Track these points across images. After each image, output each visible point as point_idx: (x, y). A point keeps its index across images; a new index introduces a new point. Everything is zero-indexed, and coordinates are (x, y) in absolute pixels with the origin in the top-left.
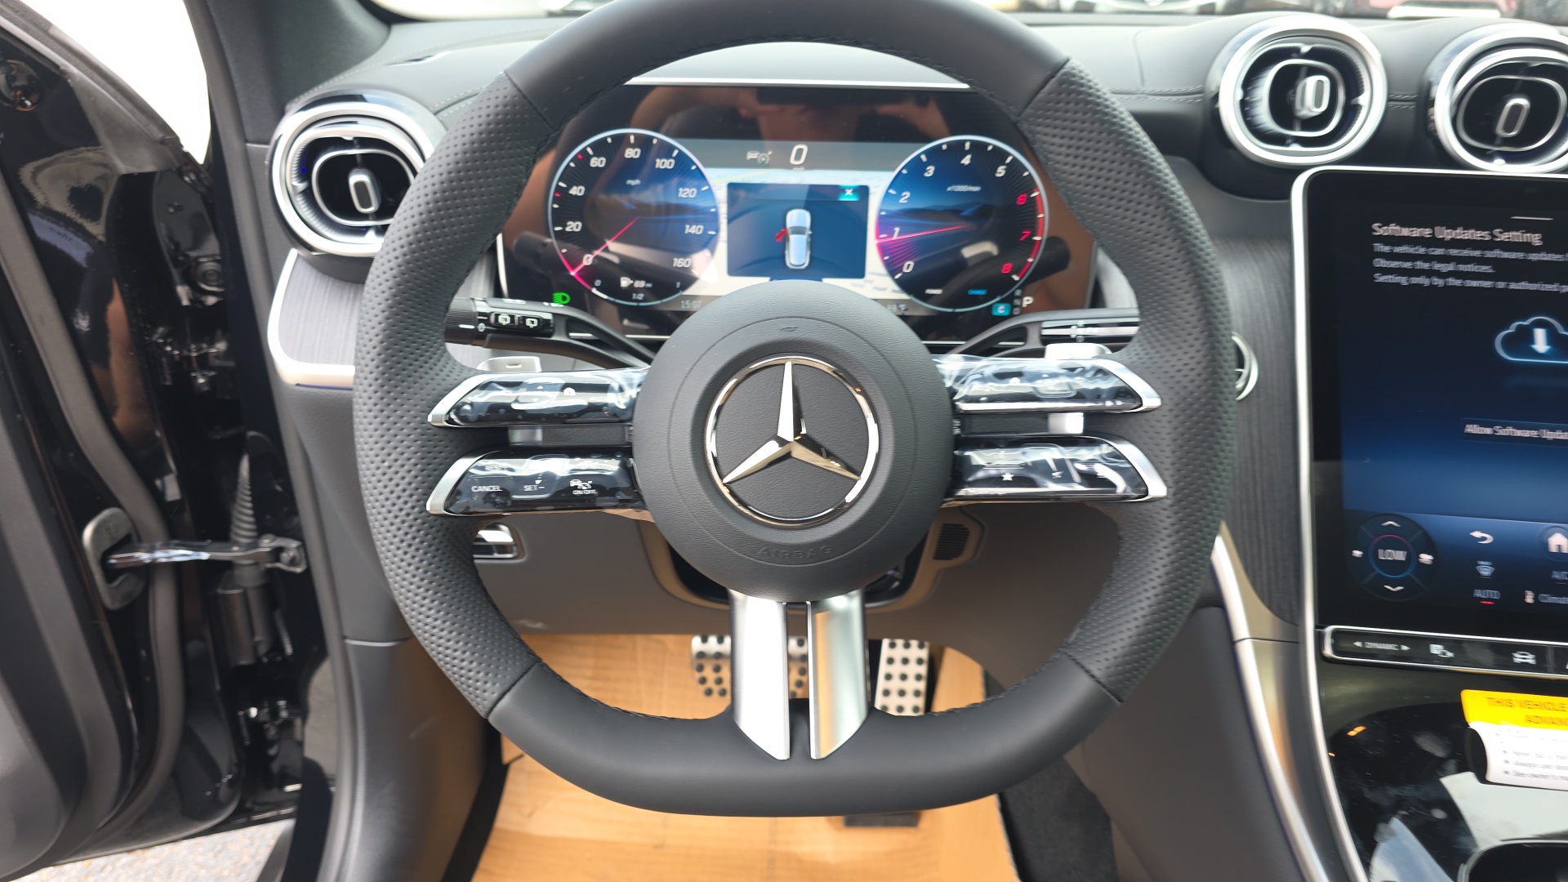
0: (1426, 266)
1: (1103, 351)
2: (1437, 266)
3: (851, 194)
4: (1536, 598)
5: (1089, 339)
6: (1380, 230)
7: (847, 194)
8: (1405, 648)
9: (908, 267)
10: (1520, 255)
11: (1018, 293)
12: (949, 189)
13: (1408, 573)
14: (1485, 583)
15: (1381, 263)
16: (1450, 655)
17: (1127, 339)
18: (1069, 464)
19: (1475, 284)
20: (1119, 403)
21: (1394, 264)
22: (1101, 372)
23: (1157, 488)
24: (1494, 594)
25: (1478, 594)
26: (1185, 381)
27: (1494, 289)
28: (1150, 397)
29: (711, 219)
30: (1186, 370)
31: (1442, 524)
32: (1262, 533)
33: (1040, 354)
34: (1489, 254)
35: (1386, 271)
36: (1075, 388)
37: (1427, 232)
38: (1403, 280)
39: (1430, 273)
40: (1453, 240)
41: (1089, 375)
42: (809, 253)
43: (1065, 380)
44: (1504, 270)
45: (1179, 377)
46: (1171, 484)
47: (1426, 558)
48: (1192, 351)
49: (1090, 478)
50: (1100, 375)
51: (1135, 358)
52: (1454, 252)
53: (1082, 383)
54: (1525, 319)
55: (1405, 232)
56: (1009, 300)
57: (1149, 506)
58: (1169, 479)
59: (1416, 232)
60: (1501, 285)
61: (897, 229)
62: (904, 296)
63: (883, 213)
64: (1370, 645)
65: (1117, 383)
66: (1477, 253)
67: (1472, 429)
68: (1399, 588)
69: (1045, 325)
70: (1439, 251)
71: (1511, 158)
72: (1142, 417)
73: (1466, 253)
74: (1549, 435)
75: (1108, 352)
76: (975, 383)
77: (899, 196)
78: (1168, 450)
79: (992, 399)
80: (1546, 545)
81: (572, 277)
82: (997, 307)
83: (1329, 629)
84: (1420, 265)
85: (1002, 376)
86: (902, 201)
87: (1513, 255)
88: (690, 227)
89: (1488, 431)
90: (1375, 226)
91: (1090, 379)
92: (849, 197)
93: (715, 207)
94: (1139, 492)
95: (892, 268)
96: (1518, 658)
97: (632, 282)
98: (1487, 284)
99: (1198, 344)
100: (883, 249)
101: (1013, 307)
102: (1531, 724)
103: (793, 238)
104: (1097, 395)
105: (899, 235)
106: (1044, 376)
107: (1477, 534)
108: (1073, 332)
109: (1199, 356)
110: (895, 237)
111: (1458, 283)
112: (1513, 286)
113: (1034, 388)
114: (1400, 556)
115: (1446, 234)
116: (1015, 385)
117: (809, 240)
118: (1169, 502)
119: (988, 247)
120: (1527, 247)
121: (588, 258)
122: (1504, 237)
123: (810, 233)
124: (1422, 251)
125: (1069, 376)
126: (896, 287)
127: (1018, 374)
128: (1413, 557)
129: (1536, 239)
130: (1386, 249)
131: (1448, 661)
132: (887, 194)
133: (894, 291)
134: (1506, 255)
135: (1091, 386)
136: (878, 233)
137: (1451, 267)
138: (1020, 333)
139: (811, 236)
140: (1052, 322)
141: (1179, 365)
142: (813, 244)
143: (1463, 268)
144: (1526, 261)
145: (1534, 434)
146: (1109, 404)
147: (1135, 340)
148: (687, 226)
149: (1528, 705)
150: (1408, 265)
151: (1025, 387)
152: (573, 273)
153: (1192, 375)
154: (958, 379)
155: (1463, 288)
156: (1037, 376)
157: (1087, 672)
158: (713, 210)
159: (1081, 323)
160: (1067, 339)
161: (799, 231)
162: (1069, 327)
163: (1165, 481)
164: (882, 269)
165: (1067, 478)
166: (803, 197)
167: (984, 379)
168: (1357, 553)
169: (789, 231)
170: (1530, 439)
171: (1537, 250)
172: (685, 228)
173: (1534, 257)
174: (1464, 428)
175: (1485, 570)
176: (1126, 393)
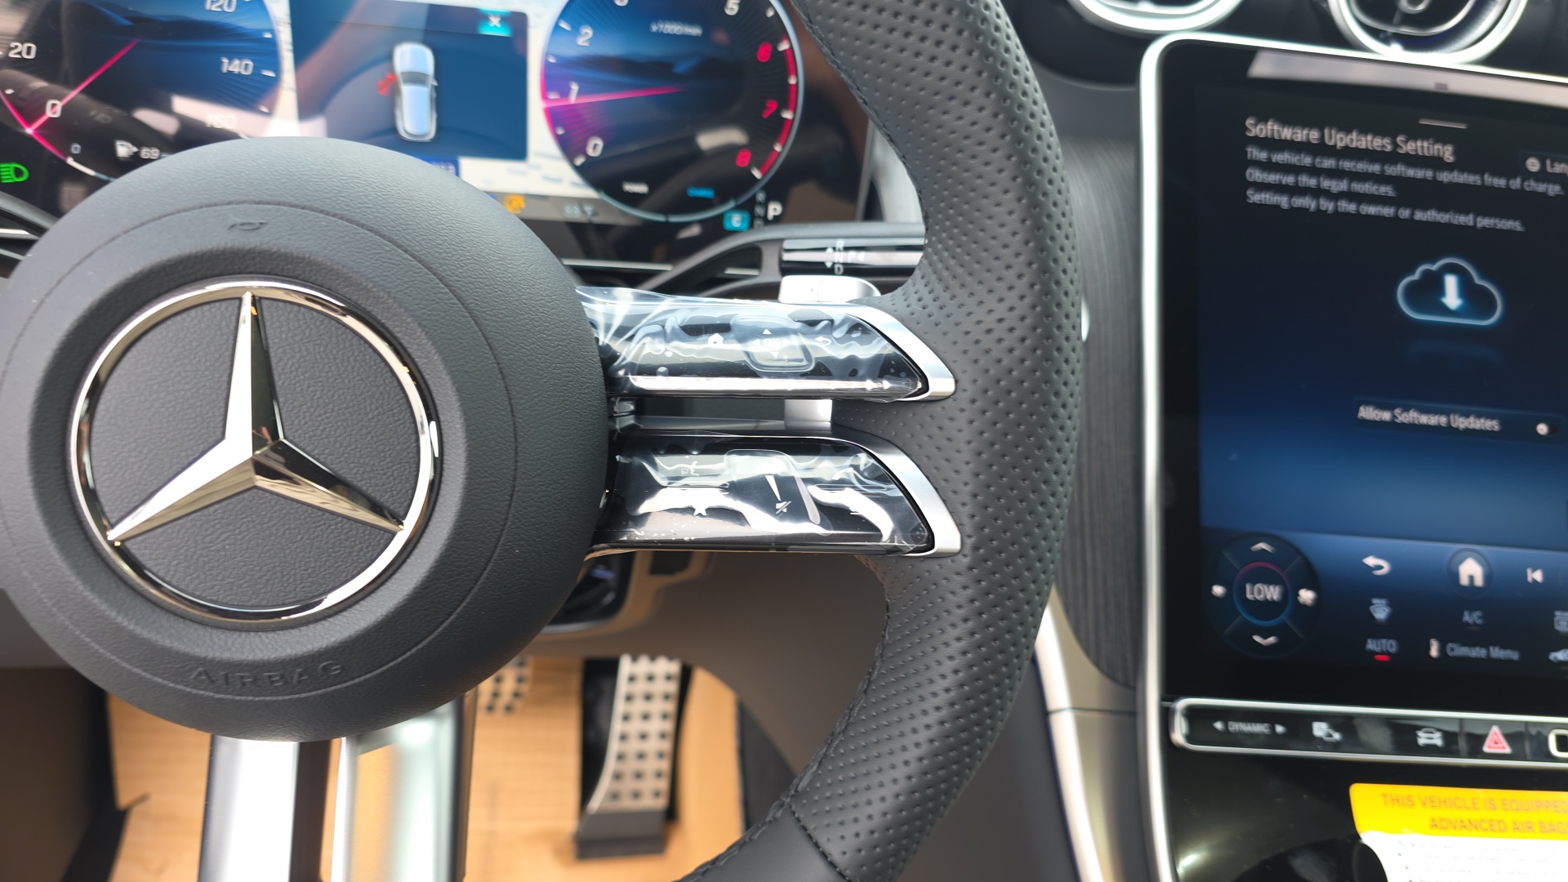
0: (1312, 182)
1: (868, 292)
2: (1326, 183)
3: (499, 26)
4: (1442, 650)
5: (852, 270)
6: (1256, 129)
7: (492, 25)
8: (1279, 729)
9: (595, 147)
10: (1429, 174)
11: (761, 197)
12: (654, 28)
13: (1283, 617)
14: (1381, 630)
15: (1255, 175)
16: (1337, 736)
17: (907, 271)
18: (801, 486)
19: (1372, 210)
20: (886, 385)
21: (1273, 178)
22: (859, 328)
23: (947, 535)
24: (1390, 645)
25: (1371, 645)
26: (998, 351)
27: (1396, 219)
28: (941, 376)
29: (267, 52)
30: (1000, 331)
31: (1326, 546)
32: (1089, 555)
33: (770, 292)
34: (1393, 170)
35: (1262, 187)
36: (815, 355)
37: (1314, 135)
38: (1283, 201)
39: (1317, 193)
40: (1346, 148)
41: (838, 334)
42: (435, 116)
43: (797, 341)
44: (1410, 193)
45: (988, 341)
46: (968, 529)
47: (1306, 596)
48: (1012, 298)
49: (834, 514)
50: (856, 335)
51: (916, 307)
52: (1347, 165)
53: (827, 348)
54: (1433, 261)
55: (1287, 133)
56: (748, 207)
57: (935, 565)
58: (966, 520)
59: (1300, 135)
60: (1405, 213)
61: (575, 87)
62: (590, 193)
63: (552, 60)
64: (1235, 726)
65: (885, 347)
66: (1375, 168)
67: (1367, 413)
68: (1272, 640)
69: (787, 245)
70: (1329, 163)
71: (1410, 43)
72: (924, 413)
73: (1362, 166)
74: (1461, 423)
75: (877, 293)
76: (648, 339)
77: (576, 31)
78: (966, 472)
79: (675, 371)
80: (1455, 576)
81: (29, 138)
82: (730, 218)
83: (1183, 703)
84: (1306, 181)
85: (694, 330)
86: (582, 41)
87: (1420, 173)
88: (230, 63)
89: (1386, 416)
90: (1249, 122)
91: (840, 341)
92: (494, 28)
93: (272, 31)
94: (916, 540)
95: (569, 146)
96: (1423, 739)
97: (135, 149)
98: (1387, 211)
99: (1022, 286)
100: (554, 117)
101: (753, 218)
102: (1436, 831)
103: (407, 91)
104: (851, 369)
105: (580, 93)
106: (767, 332)
107: (1371, 561)
108: (828, 258)
109: (1022, 307)
110: (573, 98)
111: (1351, 208)
112: (1419, 215)
113: (747, 354)
114: (1273, 593)
115: (1338, 139)
116: (715, 348)
117: (434, 95)
118: (966, 561)
119: (734, 136)
120: (1436, 163)
121: (54, 105)
122: (1410, 147)
123: (435, 84)
124: (1307, 161)
125: (804, 334)
126: (574, 177)
127: (723, 328)
128: (1290, 595)
129: (1447, 153)
130: (1262, 156)
131: (1335, 746)
132: (557, 28)
133: (575, 184)
134: (1411, 172)
135: (841, 353)
136: (545, 90)
137: (1341, 186)
138: (751, 256)
139: (437, 89)
140: (800, 241)
141: (990, 321)
142: (441, 102)
143: (1358, 187)
144: (1435, 182)
145: (1442, 420)
146: (869, 385)
147: (917, 272)
148: (225, 60)
149: (1431, 802)
150: (1289, 180)
151: (732, 351)
152: (29, 131)
153: (1010, 340)
154: (620, 332)
155: (1358, 215)
156: (755, 333)
157: (824, 855)
158: (268, 35)
159: (841, 243)
160: (818, 269)
161: (416, 78)
162: (823, 249)
163: (959, 525)
164: (553, 148)
165: (797, 511)
166: (420, 22)
167: (663, 335)
168: (1218, 590)
169: (400, 78)
170: (1438, 429)
171: (1449, 167)
172: (221, 63)
173: (1445, 177)
174: (1357, 411)
175: (1381, 611)
176: (898, 366)
